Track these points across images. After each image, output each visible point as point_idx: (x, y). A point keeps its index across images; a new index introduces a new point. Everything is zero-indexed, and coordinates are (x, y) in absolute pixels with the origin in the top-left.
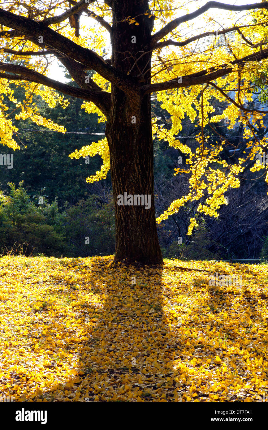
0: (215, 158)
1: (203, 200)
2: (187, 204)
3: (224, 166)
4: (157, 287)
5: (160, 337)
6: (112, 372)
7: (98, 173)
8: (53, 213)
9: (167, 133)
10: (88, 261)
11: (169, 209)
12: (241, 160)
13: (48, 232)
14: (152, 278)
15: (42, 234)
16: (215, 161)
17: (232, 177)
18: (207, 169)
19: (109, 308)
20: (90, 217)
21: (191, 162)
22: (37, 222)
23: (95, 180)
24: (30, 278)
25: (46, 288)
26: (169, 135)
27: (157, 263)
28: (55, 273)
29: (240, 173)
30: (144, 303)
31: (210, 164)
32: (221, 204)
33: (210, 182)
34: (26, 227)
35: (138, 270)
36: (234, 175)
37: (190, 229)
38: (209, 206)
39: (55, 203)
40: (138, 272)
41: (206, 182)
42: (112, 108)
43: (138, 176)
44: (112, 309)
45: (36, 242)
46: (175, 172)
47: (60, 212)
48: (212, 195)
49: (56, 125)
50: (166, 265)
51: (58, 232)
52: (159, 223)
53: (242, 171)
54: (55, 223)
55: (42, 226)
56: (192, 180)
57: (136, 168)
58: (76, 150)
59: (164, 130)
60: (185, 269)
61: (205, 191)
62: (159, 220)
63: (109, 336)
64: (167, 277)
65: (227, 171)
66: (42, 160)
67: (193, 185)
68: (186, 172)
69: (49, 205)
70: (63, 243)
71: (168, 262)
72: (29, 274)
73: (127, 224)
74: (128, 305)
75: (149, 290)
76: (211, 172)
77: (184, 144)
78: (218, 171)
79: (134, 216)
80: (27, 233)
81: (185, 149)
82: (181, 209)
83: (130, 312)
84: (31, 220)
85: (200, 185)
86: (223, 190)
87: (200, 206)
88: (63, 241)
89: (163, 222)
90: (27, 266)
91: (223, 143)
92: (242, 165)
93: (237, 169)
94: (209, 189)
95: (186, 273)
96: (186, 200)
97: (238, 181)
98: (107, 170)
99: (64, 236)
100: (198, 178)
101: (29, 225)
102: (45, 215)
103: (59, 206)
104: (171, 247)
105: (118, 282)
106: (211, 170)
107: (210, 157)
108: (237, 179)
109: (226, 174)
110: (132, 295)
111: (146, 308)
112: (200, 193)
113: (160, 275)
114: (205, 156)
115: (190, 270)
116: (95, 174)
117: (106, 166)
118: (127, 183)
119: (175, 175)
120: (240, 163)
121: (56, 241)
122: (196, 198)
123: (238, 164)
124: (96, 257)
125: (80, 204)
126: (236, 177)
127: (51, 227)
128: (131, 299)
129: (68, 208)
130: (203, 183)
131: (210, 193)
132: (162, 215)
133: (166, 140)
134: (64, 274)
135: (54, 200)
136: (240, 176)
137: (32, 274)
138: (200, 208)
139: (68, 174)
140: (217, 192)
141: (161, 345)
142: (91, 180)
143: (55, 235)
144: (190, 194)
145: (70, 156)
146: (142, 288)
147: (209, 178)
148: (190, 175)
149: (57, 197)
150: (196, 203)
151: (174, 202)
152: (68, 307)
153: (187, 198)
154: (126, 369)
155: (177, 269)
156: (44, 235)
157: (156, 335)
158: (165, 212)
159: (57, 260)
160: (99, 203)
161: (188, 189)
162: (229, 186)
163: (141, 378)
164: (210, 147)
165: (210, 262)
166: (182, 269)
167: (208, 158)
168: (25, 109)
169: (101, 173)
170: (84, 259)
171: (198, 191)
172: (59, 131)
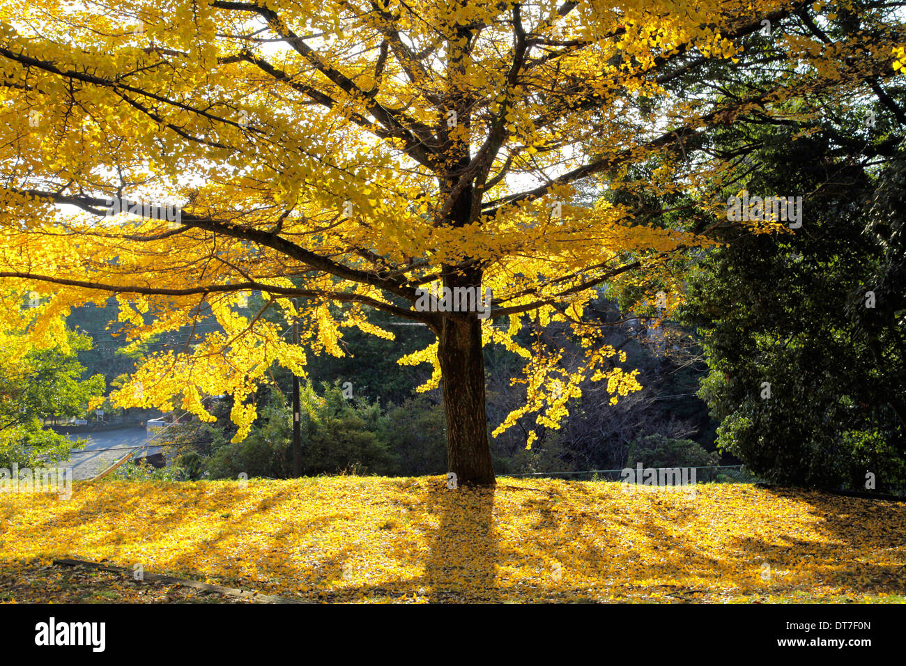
0: (554, 366)
1: (542, 411)
2: (526, 415)
3: (563, 375)
4: (487, 507)
5: (483, 548)
6: (445, 569)
7: (429, 381)
8: (375, 417)
9: (504, 336)
10: (422, 481)
11: (506, 421)
12: (581, 369)
13: (370, 440)
14: (483, 498)
15: (363, 443)
16: (554, 369)
17: (572, 386)
18: (546, 378)
19: (443, 527)
20: (419, 421)
21: (528, 372)
22: (356, 429)
23: (426, 389)
24: (367, 499)
25: (385, 509)
26: (507, 338)
27: (490, 483)
28: (391, 494)
29: (581, 382)
30: (473, 521)
31: (548, 373)
32: (562, 415)
33: (550, 392)
34: (344, 436)
35: (470, 490)
36: (574, 384)
37: (529, 442)
38: (549, 417)
39: (376, 405)
40: (470, 492)
41: (546, 392)
42: (444, 331)
43: (470, 396)
44: (445, 527)
45: (356, 453)
46: (511, 382)
47: (383, 414)
48: (551, 406)
49: (384, 331)
50: (498, 485)
51: (381, 440)
52: (495, 436)
53: (583, 380)
54: (377, 429)
55: (362, 434)
56: (530, 390)
57: (467, 389)
58: (405, 356)
59: (500, 333)
60: (517, 489)
61: (545, 401)
62: (495, 433)
63: (443, 547)
64: (499, 497)
65: (567, 380)
66: (357, 345)
67: (531, 396)
68: (523, 382)
69: (369, 407)
70: (387, 454)
71: (502, 481)
72: (367, 495)
73: (459, 445)
74: (460, 523)
75: (479, 510)
76: (550, 382)
77: (522, 347)
78: (557, 380)
79: (466, 437)
80: (345, 442)
81: (524, 353)
82: (519, 421)
83: (460, 529)
84: (350, 427)
85: (538, 395)
86: (563, 400)
87: (539, 417)
88: (387, 451)
89: (500, 435)
90: (362, 486)
91: (562, 350)
92: (582, 374)
93: (577, 378)
94: (548, 399)
95: (517, 492)
96: (524, 411)
97: (579, 391)
98: (439, 378)
99: (388, 444)
100: (536, 388)
101: (347, 432)
102: (365, 419)
103: (382, 407)
104: (516, 456)
105: (450, 503)
106: (550, 379)
107: (549, 366)
108: (578, 388)
109: (566, 384)
110: (463, 514)
111: (474, 526)
112: (539, 404)
113: (492, 495)
114: (542, 364)
115: (522, 489)
116: (426, 383)
117: (437, 373)
118: (459, 404)
119: (511, 385)
120: (580, 372)
121: (379, 451)
122: (535, 409)
123: (578, 373)
124: (429, 477)
125: (406, 405)
126: (577, 386)
127: (373, 435)
128: (462, 518)
129: (392, 408)
130: (542, 394)
131: (549, 403)
132: (498, 428)
133: (502, 343)
134: (400, 495)
135: (375, 401)
136: (581, 385)
137: (369, 495)
138: (539, 420)
139: (389, 363)
140: (557, 402)
141: (483, 553)
142: (421, 389)
143: (378, 444)
144: (528, 405)
145: (398, 362)
146: (473, 508)
147: (548, 387)
148: (528, 385)
149: (378, 397)
150: (535, 414)
151: (512, 414)
152: (407, 526)
153: (525, 409)
154: (455, 567)
155: (509, 488)
156: (364, 443)
157: (480, 546)
158: (502, 424)
159: (391, 480)
160: (429, 403)
161: (526, 400)
162: (569, 396)
163: (465, 572)
164: (547, 356)
165: (545, 480)
166: (514, 488)
167: (546, 366)
168: (353, 317)
169: (433, 381)
170: (417, 479)
171: (536, 401)
172: (388, 338)
